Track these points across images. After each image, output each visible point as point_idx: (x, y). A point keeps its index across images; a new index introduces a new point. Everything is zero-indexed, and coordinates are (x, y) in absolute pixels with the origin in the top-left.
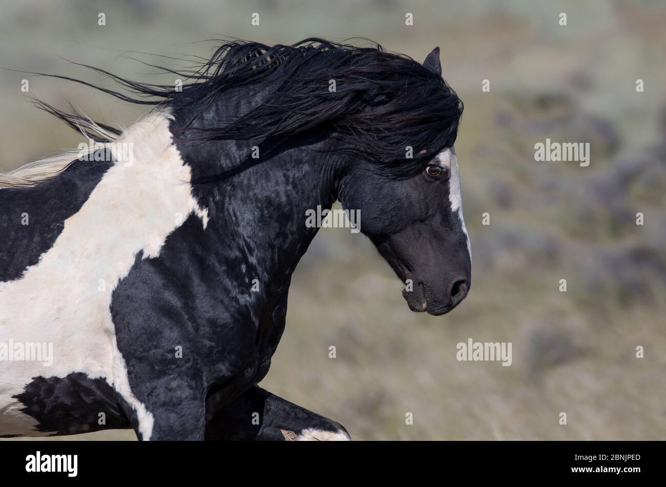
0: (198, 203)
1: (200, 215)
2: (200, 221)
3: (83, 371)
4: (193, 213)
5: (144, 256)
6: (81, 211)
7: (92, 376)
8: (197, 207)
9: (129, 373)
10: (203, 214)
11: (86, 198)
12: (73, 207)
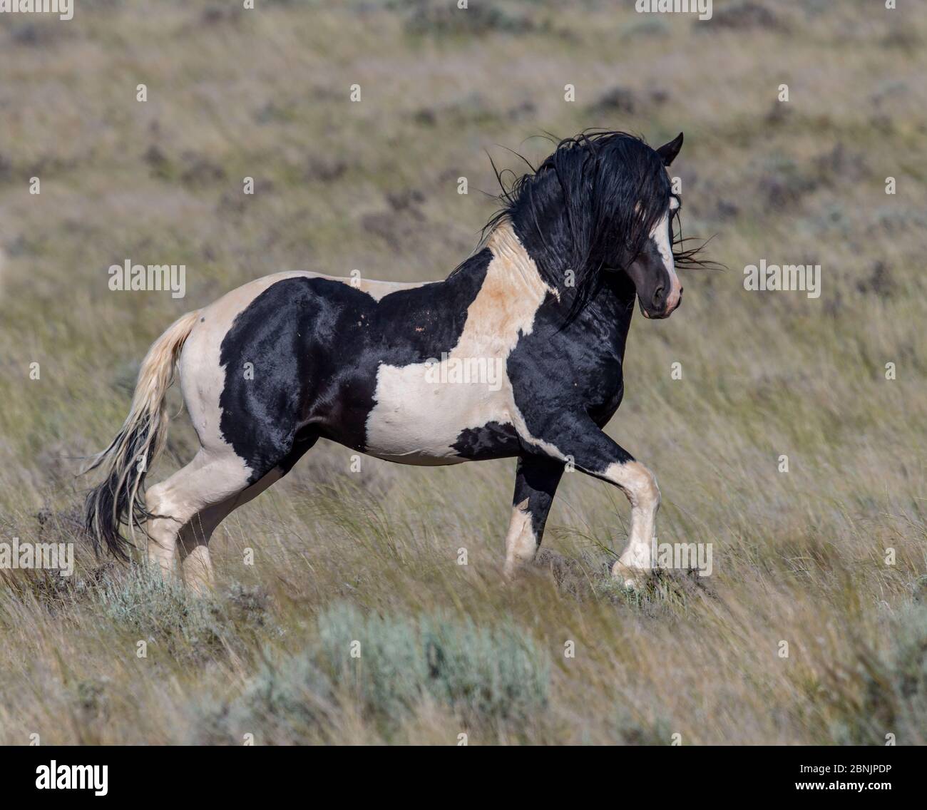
0: (549, 285)
1: (553, 293)
2: (554, 296)
3: (495, 420)
4: (548, 292)
5: (524, 334)
6: (477, 298)
7: (502, 423)
8: (549, 288)
9: (526, 421)
10: (555, 291)
11: (480, 288)
12: (471, 296)
